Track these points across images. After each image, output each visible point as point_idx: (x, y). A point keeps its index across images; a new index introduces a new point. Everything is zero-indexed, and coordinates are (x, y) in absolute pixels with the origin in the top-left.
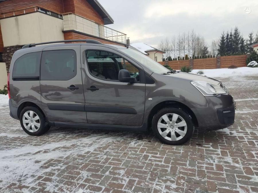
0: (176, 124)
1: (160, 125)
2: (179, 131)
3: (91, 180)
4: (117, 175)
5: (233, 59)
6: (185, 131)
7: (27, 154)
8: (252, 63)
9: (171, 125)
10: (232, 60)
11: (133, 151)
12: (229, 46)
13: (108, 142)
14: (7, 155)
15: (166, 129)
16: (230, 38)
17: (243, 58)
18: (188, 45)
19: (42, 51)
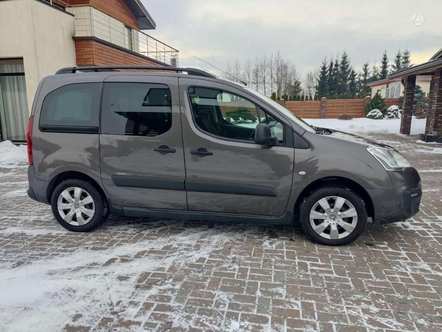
0: (339, 213)
1: (314, 215)
2: (343, 224)
3: (241, 306)
4: (277, 296)
5: (345, 104)
6: (354, 224)
7: (92, 265)
8: (374, 112)
9: (331, 214)
10: (343, 106)
11: (276, 257)
12: (333, 82)
13: (225, 242)
14: (53, 268)
15: (323, 221)
16: (335, 70)
17: (359, 104)
18: (270, 76)
19: (104, 82)
